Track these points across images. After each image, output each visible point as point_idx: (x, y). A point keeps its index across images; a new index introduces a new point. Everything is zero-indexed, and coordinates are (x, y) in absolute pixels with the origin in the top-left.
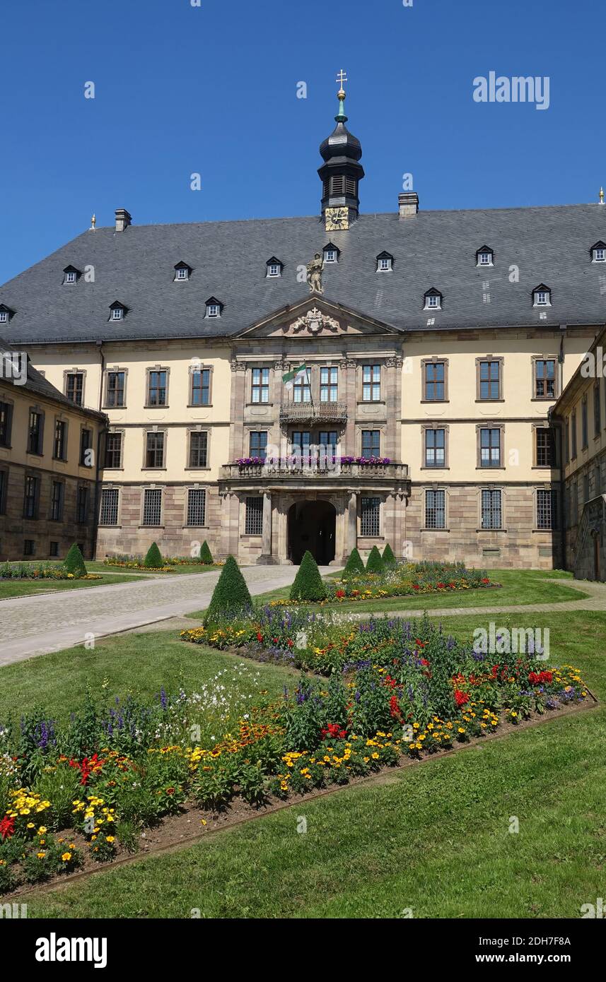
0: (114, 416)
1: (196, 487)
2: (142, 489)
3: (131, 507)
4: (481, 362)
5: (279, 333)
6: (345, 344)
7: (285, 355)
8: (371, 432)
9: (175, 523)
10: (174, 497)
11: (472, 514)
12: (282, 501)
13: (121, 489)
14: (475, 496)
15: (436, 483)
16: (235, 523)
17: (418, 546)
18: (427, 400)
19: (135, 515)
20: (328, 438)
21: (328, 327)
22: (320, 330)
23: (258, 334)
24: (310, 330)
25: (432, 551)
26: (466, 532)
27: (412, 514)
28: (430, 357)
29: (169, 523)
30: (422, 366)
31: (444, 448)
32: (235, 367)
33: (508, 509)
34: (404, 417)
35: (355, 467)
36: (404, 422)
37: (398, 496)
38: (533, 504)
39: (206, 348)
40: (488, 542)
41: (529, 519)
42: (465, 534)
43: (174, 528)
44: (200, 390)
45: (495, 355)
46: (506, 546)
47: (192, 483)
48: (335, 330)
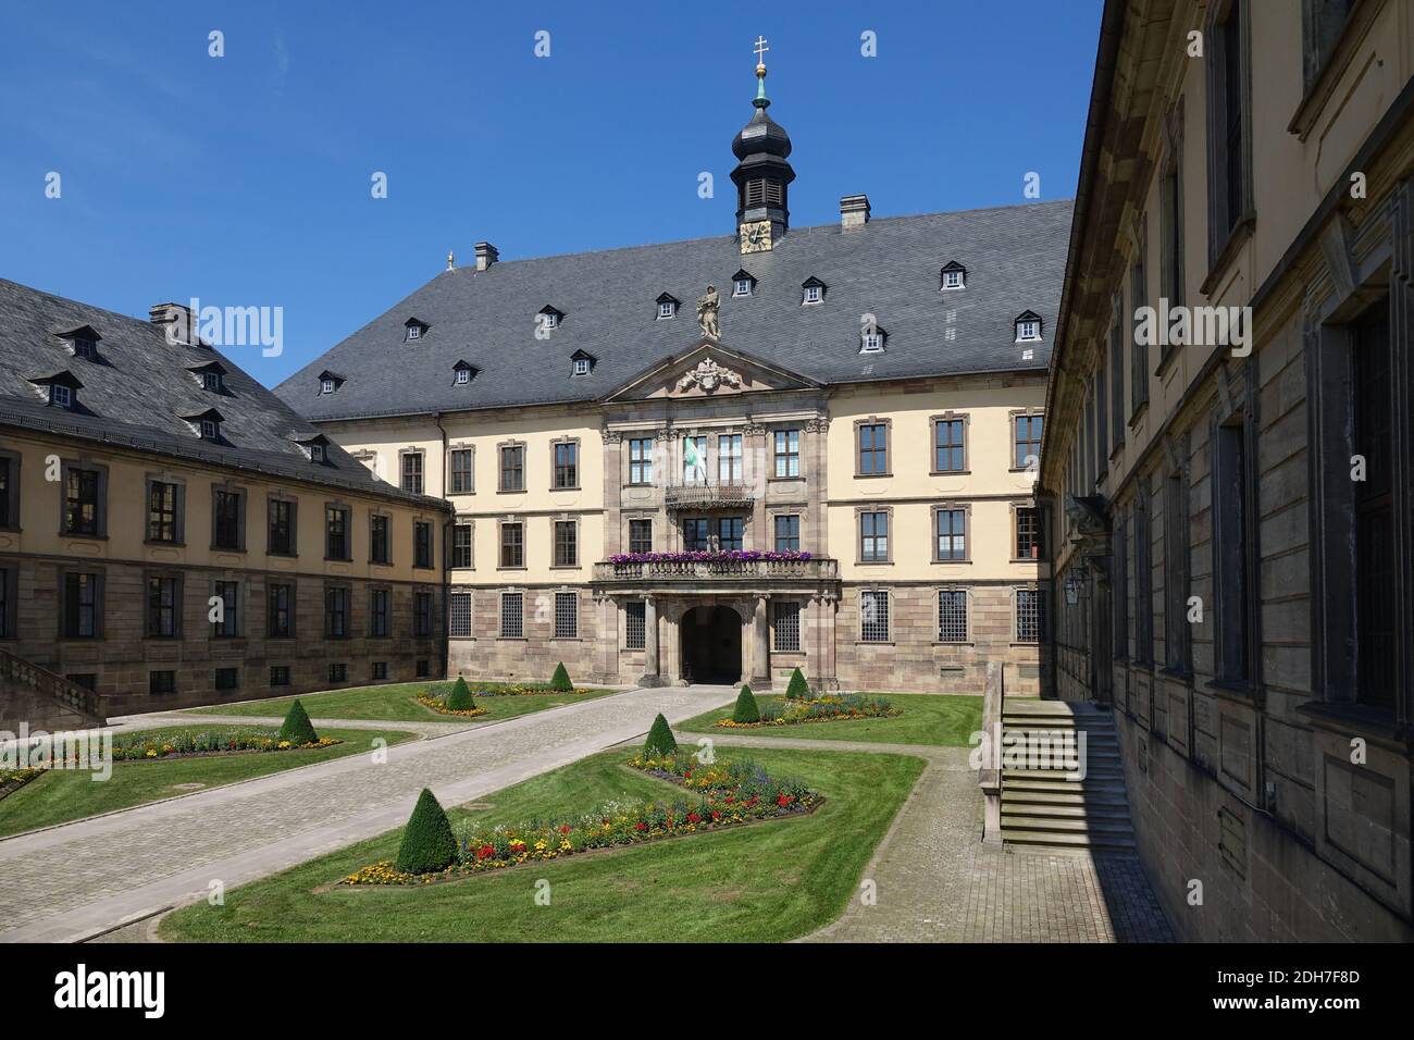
0: (461, 504)
1: (564, 590)
2: (499, 593)
3: (486, 615)
4: (937, 421)
5: (662, 393)
6: (750, 404)
7: (670, 421)
8: (788, 517)
9: (540, 634)
10: (537, 603)
11: (926, 623)
12: (671, 608)
13: (473, 593)
14: (930, 600)
15: (875, 582)
16: (613, 635)
17: (854, 663)
18: (862, 474)
19: (492, 624)
20: (732, 526)
21: (727, 382)
22: (716, 387)
23: (635, 395)
24: (702, 387)
25: (871, 670)
26: (918, 646)
27: (843, 623)
28: (865, 417)
29: (533, 634)
30: (855, 429)
31: (886, 536)
32: (608, 438)
33: (976, 616)
34: (831, 497)
35: (763, 565)
36: (831, 504)
37: (823, 600)
38: (1012, 609)
39: (569, 415)
40: (948, 659)
41: (1005, 629)
42: (916, 649)
43: (540, 641)
45: (957, 411)
46: (973, 665)
47: (559, 586)
48: (736, 386)
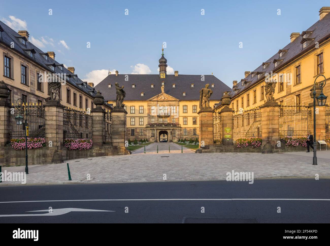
1: (141, 128)
2: (131, 129)
3: (129, 132)
4: (193, 106)
5: (156, 100)
6: (169, 102)
7: (158, 104)
8: (174, 118)
9: (137, 135)
10: (137, 130)
11: (192, 133)
12: (158, 131)
14: (192, 130)
15: (185, 127)
16: (149, 135)
18: (184, 113)
20: (166, 119)
23: (153, 100)
27: (181, 133)
28: (184, 105)
30: (183, 107)
31: (187, 121)
32: (148, 106)
33: (198, 132)
36: (180, 116)
37: (179, 130)
39: (142, 102)
40: (194, 138)
42: (191, 136)
43: (137, 136)
44: (141, 111)
45: (196, 105)
48: (167, 99)
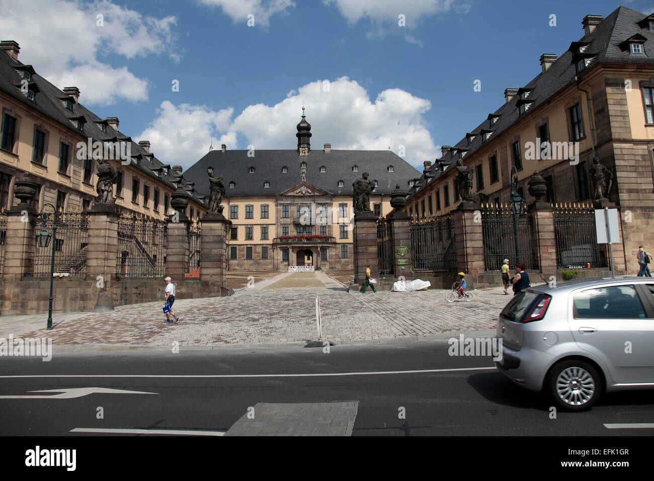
0: (234, 222)
1: (264, 246)
2: (245, 247)
3: (241, 253)
5: (291, 194)
7: (293, 201)
8: (323, 227)
9: (257, 258)
10: (257, 249)
12: (295, 250)
13: (238, 247)
15: (344, 243)
16: (279, 258)
17: (339, 263)
19: (243, 256)
20: (310, 230)
21: (308, 192)
22: (305, 193)
23: (285, 194)
24: (302, 193)
25: (344, 265)
27: (337, 253)
28: (341, 202)
29: (255, 258)
30: (339, 205)
32: (277, 205)
39: (267, 198)
44: (265, 214)
47: (263, 244)
48: (310, 193)
